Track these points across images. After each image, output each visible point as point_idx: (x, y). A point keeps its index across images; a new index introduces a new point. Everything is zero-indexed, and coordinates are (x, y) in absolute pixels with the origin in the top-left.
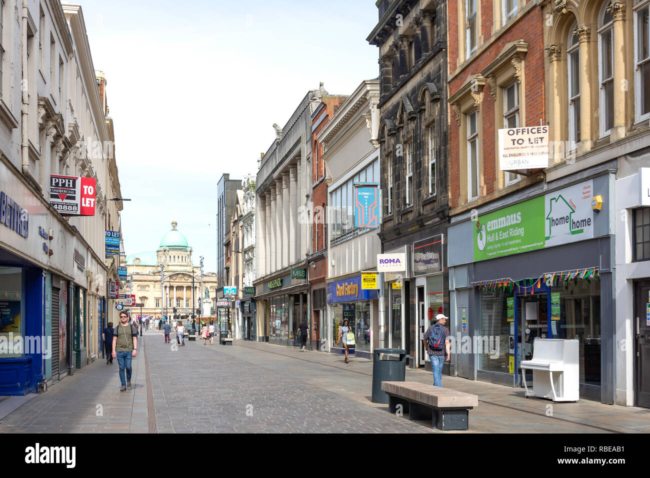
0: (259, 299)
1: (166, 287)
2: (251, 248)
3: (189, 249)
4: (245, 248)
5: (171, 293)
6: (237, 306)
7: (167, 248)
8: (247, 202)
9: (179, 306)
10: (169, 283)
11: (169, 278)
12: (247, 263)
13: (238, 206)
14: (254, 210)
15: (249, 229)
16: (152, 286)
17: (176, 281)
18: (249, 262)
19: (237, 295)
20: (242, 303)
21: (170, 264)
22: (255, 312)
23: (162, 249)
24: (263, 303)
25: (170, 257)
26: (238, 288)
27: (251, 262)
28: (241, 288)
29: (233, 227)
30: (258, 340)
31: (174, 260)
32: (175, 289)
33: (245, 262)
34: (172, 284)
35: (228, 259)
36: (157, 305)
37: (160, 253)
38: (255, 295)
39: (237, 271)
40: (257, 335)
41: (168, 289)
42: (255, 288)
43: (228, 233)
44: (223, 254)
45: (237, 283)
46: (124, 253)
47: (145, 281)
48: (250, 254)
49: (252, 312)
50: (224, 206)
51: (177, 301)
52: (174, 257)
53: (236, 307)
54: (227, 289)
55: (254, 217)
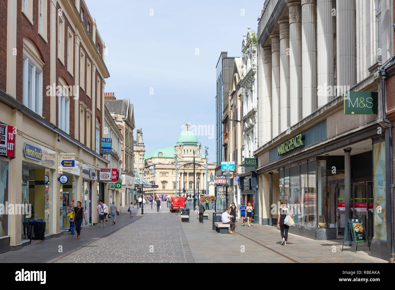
0: (263, 172)
1: (181, 173)
2: (252, 114)
3: (198, 144)
4: (244, 115)
5: (185, 178)
6: (236, 183)
7: (182, 144)
8: (246, 64)
9: (191, 188)
10: (183, 170)
11: (183, 166)
12: (247, 133)
13: (236, 75)
14: (256, 67)
15: (249, 92)
16: (170, 173)
17: (189, 168)
18: (248, 131)
19: (235, 172)
20: (242, 179)
21: (184, 156)
22: (257, 189)
23: (178, 144)
24: (267, 177)
25: (185, 150)
26: (236, 163)
27: (251, 130)
28: (239, 163)
29: (231, 100)
30: (260, 222)
31: (188, 153)
32: (188, 175)
33: (244, 133)
34: (186, 171)
35: (226, 136)
36: (175, 187)
37: (177, 148)
38: (256, 168)
39: (235, 145)
40: (260, 216)
41: (183, 175)
42: (257, 160)
43: (226, 108)
44: (221, 133)
45: (235, 158)
46: (143, 143)
47: (165, 169)
48: (250, 120)
49: (253, 188)
50: (222, 83)
51: (190, 184)
52: (188, 150)
53: (234, 184)
54: (225, 165)
55: (256, 76)
